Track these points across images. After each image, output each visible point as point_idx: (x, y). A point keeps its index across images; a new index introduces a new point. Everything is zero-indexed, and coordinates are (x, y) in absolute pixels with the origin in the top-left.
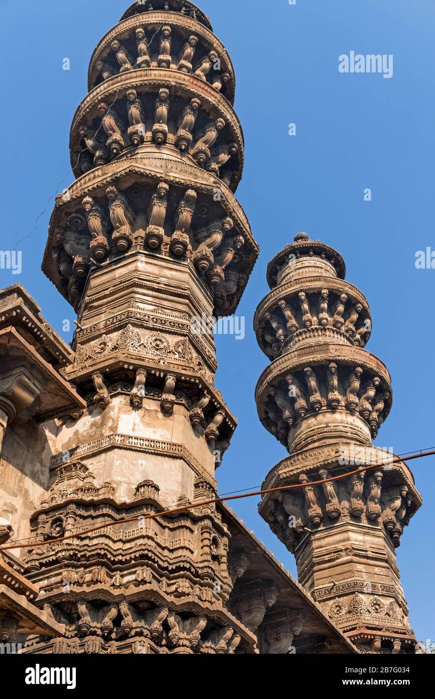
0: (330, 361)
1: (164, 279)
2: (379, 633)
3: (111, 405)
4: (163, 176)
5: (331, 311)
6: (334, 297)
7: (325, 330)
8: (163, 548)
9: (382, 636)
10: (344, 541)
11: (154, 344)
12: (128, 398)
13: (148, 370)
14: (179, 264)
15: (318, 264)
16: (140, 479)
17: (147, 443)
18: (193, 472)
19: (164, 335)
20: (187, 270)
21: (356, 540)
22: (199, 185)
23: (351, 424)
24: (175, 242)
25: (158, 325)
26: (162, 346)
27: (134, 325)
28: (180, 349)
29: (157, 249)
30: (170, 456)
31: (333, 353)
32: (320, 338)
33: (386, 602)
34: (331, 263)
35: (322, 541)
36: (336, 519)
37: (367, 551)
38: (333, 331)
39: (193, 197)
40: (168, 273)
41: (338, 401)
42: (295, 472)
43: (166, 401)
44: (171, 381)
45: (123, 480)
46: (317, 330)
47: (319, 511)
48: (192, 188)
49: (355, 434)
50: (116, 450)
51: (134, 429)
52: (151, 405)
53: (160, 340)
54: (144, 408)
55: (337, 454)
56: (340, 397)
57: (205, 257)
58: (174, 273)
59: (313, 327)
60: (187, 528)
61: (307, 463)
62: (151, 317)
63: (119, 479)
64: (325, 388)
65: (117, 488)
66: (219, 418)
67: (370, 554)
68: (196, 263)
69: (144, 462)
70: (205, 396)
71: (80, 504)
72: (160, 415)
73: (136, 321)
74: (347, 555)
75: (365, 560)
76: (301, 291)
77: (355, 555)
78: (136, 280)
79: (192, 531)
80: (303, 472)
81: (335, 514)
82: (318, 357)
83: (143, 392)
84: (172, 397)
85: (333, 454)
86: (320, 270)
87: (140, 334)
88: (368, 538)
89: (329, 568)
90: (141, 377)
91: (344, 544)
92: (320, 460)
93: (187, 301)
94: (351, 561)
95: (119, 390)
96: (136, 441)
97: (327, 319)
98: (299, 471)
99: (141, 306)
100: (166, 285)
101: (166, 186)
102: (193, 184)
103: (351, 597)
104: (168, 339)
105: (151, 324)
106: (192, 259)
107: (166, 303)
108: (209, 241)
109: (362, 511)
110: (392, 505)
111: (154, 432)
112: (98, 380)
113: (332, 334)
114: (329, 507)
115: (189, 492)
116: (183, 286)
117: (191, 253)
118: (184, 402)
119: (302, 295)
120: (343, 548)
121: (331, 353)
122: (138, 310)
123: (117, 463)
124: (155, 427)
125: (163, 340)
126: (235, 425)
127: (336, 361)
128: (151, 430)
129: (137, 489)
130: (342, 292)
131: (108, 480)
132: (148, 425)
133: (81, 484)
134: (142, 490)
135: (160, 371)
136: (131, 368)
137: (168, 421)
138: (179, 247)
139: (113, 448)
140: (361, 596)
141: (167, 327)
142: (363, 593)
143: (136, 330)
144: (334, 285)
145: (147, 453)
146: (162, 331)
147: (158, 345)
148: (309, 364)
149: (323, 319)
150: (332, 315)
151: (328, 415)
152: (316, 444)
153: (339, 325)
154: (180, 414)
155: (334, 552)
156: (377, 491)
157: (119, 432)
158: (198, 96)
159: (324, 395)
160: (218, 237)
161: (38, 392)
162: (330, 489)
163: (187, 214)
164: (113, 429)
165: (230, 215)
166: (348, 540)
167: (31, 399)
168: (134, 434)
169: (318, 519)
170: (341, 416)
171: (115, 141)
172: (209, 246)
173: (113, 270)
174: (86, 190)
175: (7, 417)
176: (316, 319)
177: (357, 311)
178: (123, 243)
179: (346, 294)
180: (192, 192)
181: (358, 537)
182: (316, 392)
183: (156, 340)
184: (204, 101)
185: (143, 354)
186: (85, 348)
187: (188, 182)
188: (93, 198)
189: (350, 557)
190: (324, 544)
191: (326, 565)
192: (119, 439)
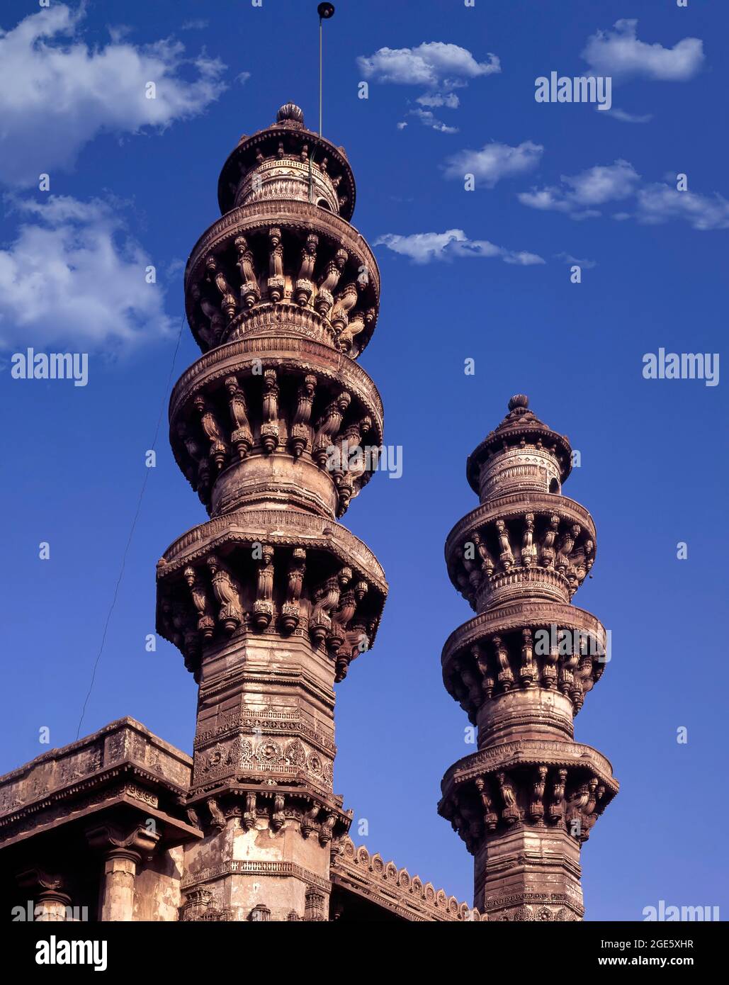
0: (523, 627)
1: (274, 666)
3: (227, 828)
4: (266, 538)
5: (539, 542)
6: (543, 522)
7: (527, 571)
10: (519, 848)
11: (265, 754)
12: (241, 820)
13: (258, 792)
14: (289, 640)
16: (253, 903)
17: (259, 864)
18: (304, 884)
19: (275, 739)
20: (300, 646)
21: (532, 847)
22: (307, 541)
25: (269, 730)
26: (273, 754)
27: (244, 733)
28: (291, 755)
29: (266, 628)
30: (281, 876)
31: (528, 616)
32: (520, 585)
33: (557, 909)
34: (551, 454)
35: (497, 848)
36: (512, 826)
37: (542, 858)
38: (538, 572)
39: (301, 558)
40: (280, 656)
41: (531, 677)
42: (471, 776)
43: (275, 819)
44: (280, 801)
45: (239, 905)
46: (517, 572)
47: (495, 817)
48: (300, 546)
49: (549, 717)
50: (233, 876)
51: (248, 853)
52: (263, 824)
53: (271, 747)
54: (257, 829)
55: (516, 756)
56: (534, 671)
57: (321, 625)
58: (287, 654)
59: (513, 568)
61: (483, 766)
62: (261, 721)
63: (236, 904)
64: (517, 662)
65: (235, 913)
66: (332, 821)
67: (546, 861)
68: (312, 634)
69: (257, 885)
70: (314, 807)
72: (271, 834)
73: (247, 729)
74: (520, 864)
75: (540, 868)
76: (499, 518)
77: (530, 864)
78: (246, 675)
80: (479, 776)
81: (511, 821)
82: (509, 623)
83: (254, 814)
84: (282, 817)
85: (513, 753)
87: (251, 743)
88: (545, 843)
89: (502, 878)
90: (252, 801)
91: (518, 852)
92: (497, 763)
93: (299, 689)
94: (523, 871)
95: (233, 814)
96: (250, 865)
97: (531, 555)
98: (475, 775)
99: (251, 707)
100: (277, 674)
101: (270, 550)
102: (301, 541)
104: (279, 743)
105: (261, 730)
106: (307, 630)
107: (277, 699)
108: (325, 602)
109: (540, 815)
110: (578, 802)
111: (267, 851)
112: (213, 805)
113: (536, 577)
114: (506, 813)
115: (299, 906)
116: (294, 672)
117: (306, 622)
118: (294, 817)
119: (501, 525)
120: (517, 856)
121: (526, 617)
122: (248, 715)
123: (234, 888)
124: (267, 847)
125: (274, 747)
126: (351, 821)
127: (530, 627)
128: (263, 851)
130: (552, 515)
131: (226, 905)
132: (261, 845)
133: (204, 909)
134: (254, 913)
135: (269, 792)
136: (241, 793)
138: (290, 623)
139: (229, 874)
141: (278, 730)
142: (530, 904)
143: (248, 738)
145: (261, 875)
146: (272, 735)
147: (268, 754)
148: (499, 633)
149: (525, 556)
150: (539, 548)
151: (519, 695)
152: (502, 733)
153: (547, 561)
154: (292, 826)
155: (507, 861)
156: (560, 790)
157: (235, 858)
158: (313, 372)
159: (516, 670)
160: (334, 597)
161: (158, 838)
162: (508, 793)
163: (296, 579)
164: (230, 854)
165: (347, 565)
166: (523, 847)
167: (152, 845)
168: (248, 858)
169: (493, 826)
170: (533, 695)
171: (219, 452)
172: (325, 608)
173: (224, 657)
174: (186, 561)
175: (134, 866)
176: (517, 555)
177: (572, 537)
178: (231, 625)
179: (559, 516)
180: (300, 553)
181: (534, 841)
182: (506, 668)
183: (267, 747)
184: (320, 377)
185: (256, 770)
186: (202, 757)
187: (295, 541)
188: (195, 569)
189: (522, 866)
190: (498, 850)
191: (498, 875)
192: (234, 866)
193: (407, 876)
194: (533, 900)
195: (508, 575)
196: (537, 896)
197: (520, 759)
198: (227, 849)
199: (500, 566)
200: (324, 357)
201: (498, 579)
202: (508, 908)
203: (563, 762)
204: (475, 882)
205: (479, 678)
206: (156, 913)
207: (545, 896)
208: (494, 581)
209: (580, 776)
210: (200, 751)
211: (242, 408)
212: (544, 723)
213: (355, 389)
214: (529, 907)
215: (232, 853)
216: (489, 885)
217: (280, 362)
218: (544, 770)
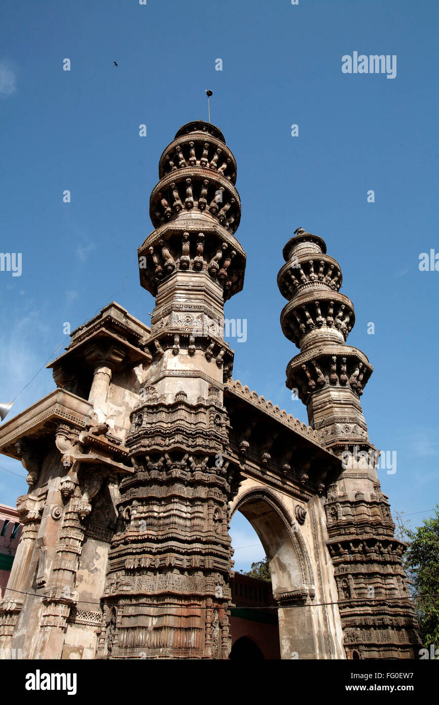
0: (315, 301)
1: (191, 283)
2: (347, 443)
3: (164, 355)
4: (185, 229)
5: (317, 271)
6: (317, 263)
7: (314, 283)
8: (191, 424)
9: (348, 445)
10: (328, 396)
11: (186, 319)
12: (172, 350)
13: (180, 335)
14: (198, 273)
15: (309, 246)
16: (177, 391)
17: (182, 372)
18: (207, 383)
19: (191, 313)
20: (204, 276)
21: (334, 395)
22: (204, 230)
23: (331, 333)
24: (196, 262)
25: (188, 309)
26: (190, 320)
27: (175, 311)
29: (187, 267)
30: (193, 377)
31: (317, 296)
32: (311, 288)
33: (352, 426)
34: (317, 244)
36: (323, 386)
37: (341, 400)
38: (318, 283)
39: (202, 237)
40: (194, 279)
41: (322, 322)
42: (299, 364)
43: (191, 349)
44: (192, 339)
45: (170, 392)
46: (309, 283)
47: (314, 383)
48: (201, 232)
49: (333, 338)
50: (166, 378)
51: (175, 366)
52: (184, 352)
53: (189, 317)
54: (181, 354)
55: (320, 352)
56: (323, 319)
57: (214, 267)
58: (197, 279)
59: (307, 282)
60: (202, 412)
61: (305, 358)
62: (184, 305)
63: (168, 392)
64: (314, 316)
65: (167, 397)
66: (222, 352)
67: (342, 402)
68: (209, 270)
69: (180, 382)
70: (211, 343)
71: (149, 407)
72: (188, 357)
73: (176, 309)
74: (330, 404)
75: (340, 405)
77: (334, 403)
78: (177, 286)
79: (205, 414)
80: (303, 364)
81: (322, 383)
82: (308, 299)
83: (179, 346)
84: (193, 347)
85: (318, 351)
86: (310, 249)
87: (179, 315)
88: (341, 393)
89: (321, 411)
90: (177, 339)
91: (328, 398)
92: (311, 356)
93: (203, 293)
94: (332, 407)
95: (168, 347)
96: (176, 372)
97: (314, 277)
98: (301, 363)
99: (179, 300)
100: (192, 286)
101: (188, 234)
102: (201, 230)
103: (332, 426)
104: (193, 315)
105: (184, 309)
106: (207, 269)
107: (192, 296)
108: (215, 258)
109: (336, 380)
110: (354, 374)
111: (186, 366)
112: (157, 343)
113: (318, 284)
114: (319, 380)
115: (205, 394)
116: (202, 285)
117: (207, 266)
118: (201, 348)
119: (299, 266)
120: (328, 400)
122: (177, 303)
123: (167, 384)
124: (186, 363)
125: (190, 316)
126: (233, 354)
127: (318, 300)
128: (184, 365)
129: (176, 396)
130: (321, 261)
131: (163, 394)
132: (182, 362)
133: (151, 396)
134: (178, 397)
135: (186, 334)
136: (171, 335)
137: (193, 359)
138: (199, 265)
139: (164, 377)
140: (337, 424)
141: (193, 309)
142: (338, 423)
143: (177, 313)
144: (316, 257)
145: (182, 377)
146: (190, 312)
147: (188, 320)
148: (304, 304)
149: (312, 277)
150: (317, 274)
151: (317, 330)
152: (312, 347)
153: (321, 279)
154: (200, 354)
155: (323, 403)
156: (344, 368)
157: (168, 368)
158: (207, 178)
159: (314, 319)
160: (219, 255)
161: (124, 356)
162: (318, 370)
163: (200, 247)
164: (165, 367)
165: (225, 241)
166: (330, 396)
167: (121, 360)
168: (175, 369)
169: (314, 387)
170: (324, 329)
171: (168, 212)
172: (215, 260)
173: (167, 283)
174: (150, 244)
175: (110, 370)
176: (308, 277)
177: (331, 270)
178: (170, 268)
179: (324, 261)
180: (201, 234)
181: (335, 394)
182: (310, 319)
183: (187, 317)
184: (210, 180)
185: (180, 326)
186: (155, 327)
187: (199, 229)
188: (154, 247)
189: (331, 405)
190: (318, 399)
191: (319, 410)
192: (167, 373)
193: (271, 404)
194: (339, 421)
195: (305, 285)
196: (341, 419)
197: (322, 353)
198: (164, 365)
199: (302, 282)
200: (212, 174)
201: (301, 287)
202: (327, 426)
203: (343, 354)
204: (308, 417)
205: (298, 325)
206: (124, 400)
207: (345, 419)
208: (300, 288)
209: (353, 361)
210: (154, 324)
211: (178, 194)
212: (331, 341)
213: (226, 185)
214: (338, 424)
215: (166, 366)
216: (315, 416)
217: (193, 175)
218: (335, 358)
